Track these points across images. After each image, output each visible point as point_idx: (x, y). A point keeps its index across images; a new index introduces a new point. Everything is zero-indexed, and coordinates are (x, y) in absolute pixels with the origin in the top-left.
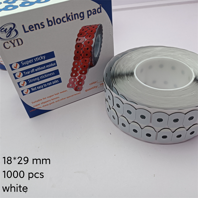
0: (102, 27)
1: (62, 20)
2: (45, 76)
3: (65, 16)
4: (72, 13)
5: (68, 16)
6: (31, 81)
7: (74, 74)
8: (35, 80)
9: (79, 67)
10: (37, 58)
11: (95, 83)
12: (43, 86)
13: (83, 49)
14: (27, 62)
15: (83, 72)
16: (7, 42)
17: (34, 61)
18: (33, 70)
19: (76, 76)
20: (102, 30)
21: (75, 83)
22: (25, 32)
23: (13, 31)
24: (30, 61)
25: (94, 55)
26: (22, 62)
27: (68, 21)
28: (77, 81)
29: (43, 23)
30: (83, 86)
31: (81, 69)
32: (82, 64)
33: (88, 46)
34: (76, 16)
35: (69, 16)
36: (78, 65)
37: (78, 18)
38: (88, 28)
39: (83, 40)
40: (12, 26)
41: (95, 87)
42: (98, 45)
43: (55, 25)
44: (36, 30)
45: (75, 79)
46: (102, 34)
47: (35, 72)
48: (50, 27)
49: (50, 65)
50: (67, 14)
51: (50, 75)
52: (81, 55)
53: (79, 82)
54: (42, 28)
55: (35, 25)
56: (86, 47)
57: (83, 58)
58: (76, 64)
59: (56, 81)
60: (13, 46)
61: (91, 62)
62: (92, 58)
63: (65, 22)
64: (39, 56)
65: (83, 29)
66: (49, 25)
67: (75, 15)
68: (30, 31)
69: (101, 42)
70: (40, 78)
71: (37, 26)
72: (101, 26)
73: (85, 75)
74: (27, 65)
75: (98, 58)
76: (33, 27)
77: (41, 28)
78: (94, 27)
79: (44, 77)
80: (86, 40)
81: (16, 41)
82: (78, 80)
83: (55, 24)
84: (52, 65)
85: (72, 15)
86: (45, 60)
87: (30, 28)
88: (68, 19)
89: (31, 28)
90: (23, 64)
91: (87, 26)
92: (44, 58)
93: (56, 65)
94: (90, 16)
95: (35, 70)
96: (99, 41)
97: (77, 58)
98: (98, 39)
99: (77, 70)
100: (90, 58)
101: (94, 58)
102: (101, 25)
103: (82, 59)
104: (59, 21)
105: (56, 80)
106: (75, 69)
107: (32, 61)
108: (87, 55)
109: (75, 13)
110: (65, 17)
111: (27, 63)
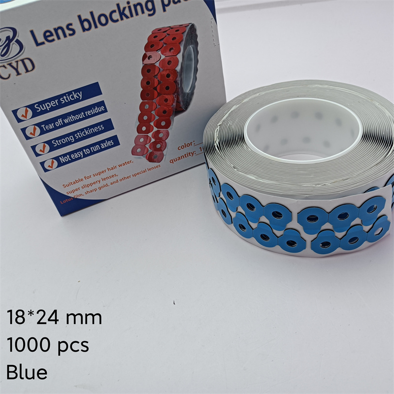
0: (195, 30)
1: (109, 18)
2: (85, 133)
3: (116, 8)
4: (128, 3)
5: (122, 9)
6: (59, 142)
7: (144, 129)
8: (66, 140)
9: (154, 114)
10: (66, 96)
11: (188, 145)
12: (84, 152)
13: (159, 77)
14: (46, 104)
15: (163, 124)
16: (4, 66)
17: (59, 102)
18: (59, 122)
19: (148, 131)
20: (196, 36)
21: (147, 146)
22: (38, 44)
23: (13, 44)
24: (52, 104)
25: (182, 89)
26: (37, 106)
27: (122, 19)
28: (152, 142)
29: (71, 24)
30: (164, 152)
31: (157, 118)
32: (158, 107)
33: (169, 70)
34: (139, 8)
35: (124, 8)
36: (150, 109)
37: (143, 12)
38: (166, 33)
39: (158, 57)
40: (11, 34)
41: (191, 154)
42: (189, 67)
43: (97, 29)
44: (59, 41)
45: (147, 138)
46: (197, 44)
47: (65, 125)
48: (86, 32)
49: (93, 111)
50: (118, 5)
51: (95, 129)
52: (155, 89)
53: (155, 143)
54: (70, 35)
55: (56, 30)
56: (165, 73)
57: (159, 94)
58: (147, 107)
59: (109, 143)
60: (16, 73)
61: (178, 102)
62: (178, 95)
63: (117, 21)
64: (70, 93)
65: (155, 35)
66: (84, 30)
67: (135, 6)
68: (46, 42)
69: (197, 61)
70: (76, 137)
71: (60, 32)
72: (193, 28)
73: (167, 131)
74: (46, 112)
75: (192, 93)
76: (52, 35)
77: (67, 35)
78: (179, 29)
79: (82, 134)
80: (163, 57)
81: (20, 63)
82: (153, 140)
83: (96, 27)
84: (97, 110)
85: (130, 7)
86: (83, 100)
87: (46, 37)
88: (122, 14)
89: (47, 35)
90: (39, 110)
91: (163, 28)
92: (80, 97)
93: (106, 111)
94: (167, 8)
95: (63, 122)
96: (191, 60)
97: (148, 94)
98: (190, 55)
99: (149, 120)
100: (174, 94)
101: (184, 94)
102: (193, 26)
103: (158, 98)
104: (103, 20)
105: (108, 139)
106: (145, 118)
107: (56, 104)
108: (167, 88)
109: (136, 3)
110: (114, 11)
111: (46, 106)
